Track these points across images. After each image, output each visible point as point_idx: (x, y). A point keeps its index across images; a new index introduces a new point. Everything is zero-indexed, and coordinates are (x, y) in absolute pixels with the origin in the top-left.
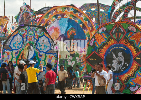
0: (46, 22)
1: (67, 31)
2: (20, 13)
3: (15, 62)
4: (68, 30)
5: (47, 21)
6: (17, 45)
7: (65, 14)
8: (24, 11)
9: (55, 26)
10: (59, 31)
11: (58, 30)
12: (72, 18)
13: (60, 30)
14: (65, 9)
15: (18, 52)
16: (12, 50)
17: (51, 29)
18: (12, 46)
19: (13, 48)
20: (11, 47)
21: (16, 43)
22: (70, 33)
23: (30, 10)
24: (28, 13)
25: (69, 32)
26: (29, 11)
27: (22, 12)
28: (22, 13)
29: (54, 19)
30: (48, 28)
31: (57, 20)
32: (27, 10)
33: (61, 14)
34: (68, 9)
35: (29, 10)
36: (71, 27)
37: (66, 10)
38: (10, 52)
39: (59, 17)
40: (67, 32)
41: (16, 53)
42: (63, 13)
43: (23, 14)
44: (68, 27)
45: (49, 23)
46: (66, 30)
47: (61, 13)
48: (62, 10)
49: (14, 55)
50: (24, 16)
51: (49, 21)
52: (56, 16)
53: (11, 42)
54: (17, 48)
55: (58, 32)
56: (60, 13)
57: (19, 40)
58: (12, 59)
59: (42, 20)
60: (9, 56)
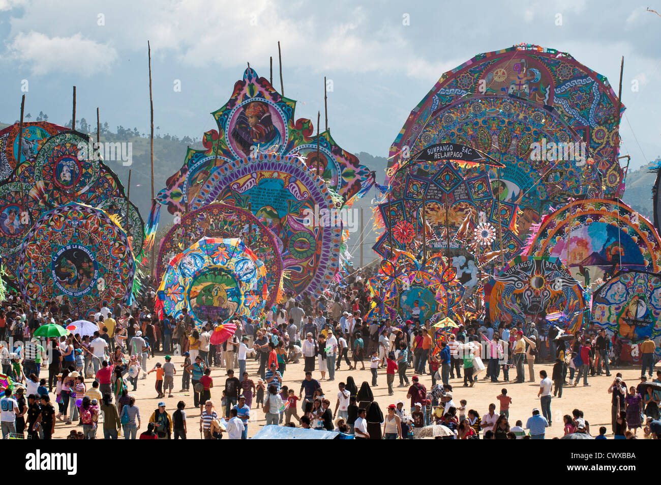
0: (559, 227)
1: (605, 248)
2: (232, 103)
3: (614, 321)
4: (609, 245)
5: (561, 225)
6: (617, 297)
7: (601, 216)
8: (248, 95)
9: (579, 237)
10: (588, 247)
11: (587, 244)
12: (615, 223)
13: (590, 244)
14: (602, 205)
15: (620, 307)
16: (609, 303)
17: (571, 241)
18: (608, 297)
19: (612, 301)
20: (607, 299)
21: (616, 293)
22: (613, 251)
23: (271, 94)
24: (266, 105)
25: (609, 250)
26: (268, 98)
27: (240, 98)
28: (239, 103)
29: (578, 222)
30: (564, 238)
31: (585, 225)
32: (261, 95)
33: (592, 215)
34: (607, 206)
35: (266, 94)
36: (613, 240)
37: (604, 208)
38: (607, 307)
39: (589, 219)
40: (605, 250)
41: (616, 309)
42: (598, 213)
43: (245, 107)
44: (608, 240)
45: (566, 229)
46: (604, 245)
47: (593, 212)
48: (595, 207)
49: (613, 312)
50: (249, 112)
51: (566, 225)
52: (582, 218)
53: (607, 292)
54: (618, 302)
55: (586, 248)
56: (590, 213)
57: (620, 290)
58: (609, 317)
59: (551, 222)
60: (603, 312)
